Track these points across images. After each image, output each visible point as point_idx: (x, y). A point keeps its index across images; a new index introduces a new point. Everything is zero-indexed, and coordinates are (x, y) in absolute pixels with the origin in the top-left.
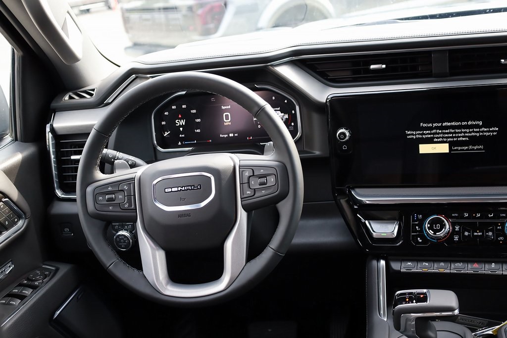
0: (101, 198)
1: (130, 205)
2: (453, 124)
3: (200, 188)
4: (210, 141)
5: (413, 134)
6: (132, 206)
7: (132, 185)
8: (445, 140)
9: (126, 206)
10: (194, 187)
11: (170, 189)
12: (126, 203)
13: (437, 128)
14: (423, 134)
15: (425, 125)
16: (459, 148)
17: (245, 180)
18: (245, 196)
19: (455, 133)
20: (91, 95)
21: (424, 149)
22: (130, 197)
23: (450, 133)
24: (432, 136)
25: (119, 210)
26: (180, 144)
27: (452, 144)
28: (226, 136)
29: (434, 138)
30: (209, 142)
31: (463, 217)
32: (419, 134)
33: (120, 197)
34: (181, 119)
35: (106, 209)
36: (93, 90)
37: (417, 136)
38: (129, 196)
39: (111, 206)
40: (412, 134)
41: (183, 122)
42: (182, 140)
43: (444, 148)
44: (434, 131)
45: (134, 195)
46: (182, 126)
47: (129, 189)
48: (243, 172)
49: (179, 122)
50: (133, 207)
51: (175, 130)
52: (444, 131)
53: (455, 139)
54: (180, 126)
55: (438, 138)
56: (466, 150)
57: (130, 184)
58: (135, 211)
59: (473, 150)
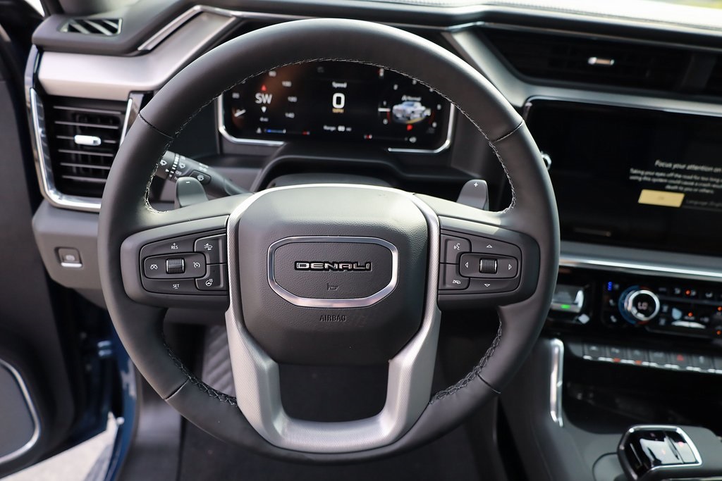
0: (154, 266)
1: (217, 282)
2: (703, 168)
3: (370, 269)
4: (308, 133)
5: (639, 175)
6: (219, 284)
7: (220, 242)
8: (681, 188)
9: (209, 284)
10: (358, 266)
11: (308, 265)
12: (208, 279)
13: (677, 171)
14: (655, 177)
15: (662, 164)
16: (696, 203)
17: (451, 258)
18: (448, 286)
19: (700, 181)
20: (114, 30)
21: (648, 197)
22: (217, 266)
23: (693, 180)
24: (665, 181)
25: (193, 290)
26: (259, 131)
27: (688, 197)
28: (333, 129)
29: (667, 184)
30: (306, 135)
31: (673, 294)
32: (648, 176)
33: (196, 264)
34: (264, 93)
35: (165, 288)
36: (116, 21)
37: (645, 178)
38: (215, 264)
39: (176, 283)
40: (637, 174)
41: (267, 99)
42: (263, 125)
43: (674, 200)
44: (671, 175)
45: (226, 262)
46: (266, 105)
47: (215, 252)
48: (449, 242)
49: (261, 97)
50: (222, 285)
51: (253, 109)
52: (685, 177)
53: (696, 190)
54: (262, 104)
55: (672, 185)
56: (705, 206)
57: (217, 239)
58: (225, 293)
59: (713, 207)
